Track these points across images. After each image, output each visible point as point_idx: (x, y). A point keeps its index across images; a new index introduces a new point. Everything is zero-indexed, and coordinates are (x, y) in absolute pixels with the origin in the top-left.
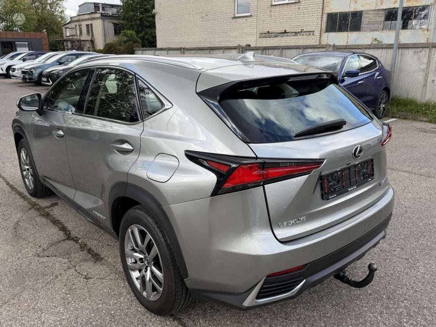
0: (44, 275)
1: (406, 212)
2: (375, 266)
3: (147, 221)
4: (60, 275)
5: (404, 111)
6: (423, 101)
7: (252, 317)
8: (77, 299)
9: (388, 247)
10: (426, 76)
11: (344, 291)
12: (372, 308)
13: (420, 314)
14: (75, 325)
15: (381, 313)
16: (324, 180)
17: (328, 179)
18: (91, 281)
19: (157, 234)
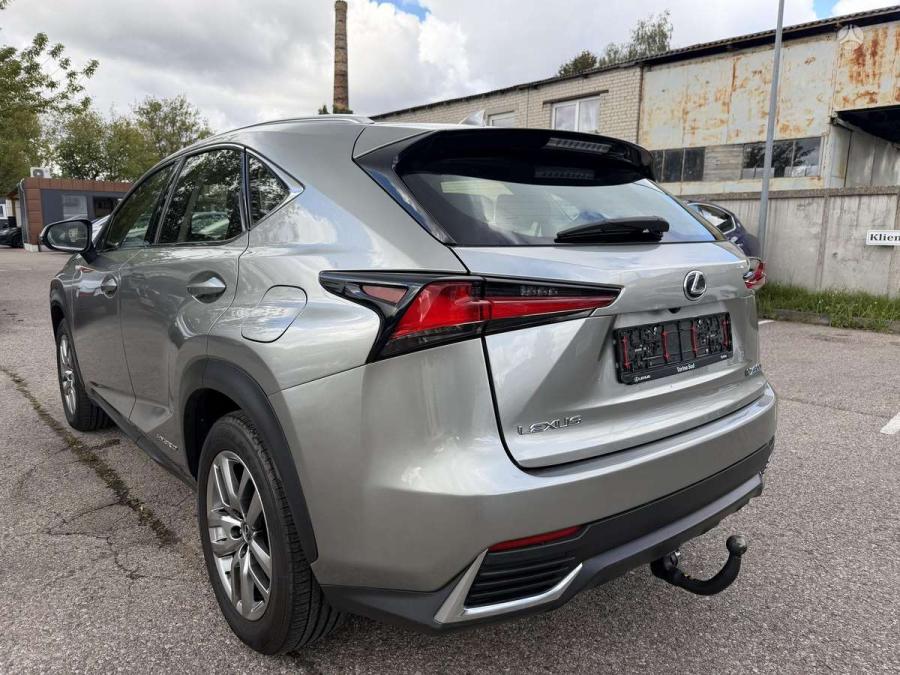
0: (47, 568)
1: (801, 466)
2: (743, 542)
3: (243, 440)
4: (81, 569)
5: (785, 308)
6: (818, 289)
7: (472, 662)
8: (100, 618)
9: (768, 528)
10: (822, 246)
11: (677, 613)
12: (740, 649)
13: (846, 664)
14: (77, 672)
15: (760, 660)
16: (622, 338)
17: (631, 340)
18: (141, 582)
19: (262, 466)
